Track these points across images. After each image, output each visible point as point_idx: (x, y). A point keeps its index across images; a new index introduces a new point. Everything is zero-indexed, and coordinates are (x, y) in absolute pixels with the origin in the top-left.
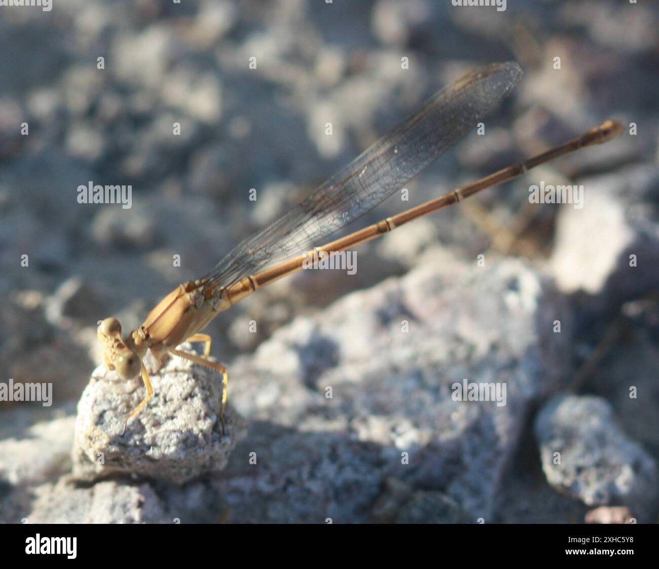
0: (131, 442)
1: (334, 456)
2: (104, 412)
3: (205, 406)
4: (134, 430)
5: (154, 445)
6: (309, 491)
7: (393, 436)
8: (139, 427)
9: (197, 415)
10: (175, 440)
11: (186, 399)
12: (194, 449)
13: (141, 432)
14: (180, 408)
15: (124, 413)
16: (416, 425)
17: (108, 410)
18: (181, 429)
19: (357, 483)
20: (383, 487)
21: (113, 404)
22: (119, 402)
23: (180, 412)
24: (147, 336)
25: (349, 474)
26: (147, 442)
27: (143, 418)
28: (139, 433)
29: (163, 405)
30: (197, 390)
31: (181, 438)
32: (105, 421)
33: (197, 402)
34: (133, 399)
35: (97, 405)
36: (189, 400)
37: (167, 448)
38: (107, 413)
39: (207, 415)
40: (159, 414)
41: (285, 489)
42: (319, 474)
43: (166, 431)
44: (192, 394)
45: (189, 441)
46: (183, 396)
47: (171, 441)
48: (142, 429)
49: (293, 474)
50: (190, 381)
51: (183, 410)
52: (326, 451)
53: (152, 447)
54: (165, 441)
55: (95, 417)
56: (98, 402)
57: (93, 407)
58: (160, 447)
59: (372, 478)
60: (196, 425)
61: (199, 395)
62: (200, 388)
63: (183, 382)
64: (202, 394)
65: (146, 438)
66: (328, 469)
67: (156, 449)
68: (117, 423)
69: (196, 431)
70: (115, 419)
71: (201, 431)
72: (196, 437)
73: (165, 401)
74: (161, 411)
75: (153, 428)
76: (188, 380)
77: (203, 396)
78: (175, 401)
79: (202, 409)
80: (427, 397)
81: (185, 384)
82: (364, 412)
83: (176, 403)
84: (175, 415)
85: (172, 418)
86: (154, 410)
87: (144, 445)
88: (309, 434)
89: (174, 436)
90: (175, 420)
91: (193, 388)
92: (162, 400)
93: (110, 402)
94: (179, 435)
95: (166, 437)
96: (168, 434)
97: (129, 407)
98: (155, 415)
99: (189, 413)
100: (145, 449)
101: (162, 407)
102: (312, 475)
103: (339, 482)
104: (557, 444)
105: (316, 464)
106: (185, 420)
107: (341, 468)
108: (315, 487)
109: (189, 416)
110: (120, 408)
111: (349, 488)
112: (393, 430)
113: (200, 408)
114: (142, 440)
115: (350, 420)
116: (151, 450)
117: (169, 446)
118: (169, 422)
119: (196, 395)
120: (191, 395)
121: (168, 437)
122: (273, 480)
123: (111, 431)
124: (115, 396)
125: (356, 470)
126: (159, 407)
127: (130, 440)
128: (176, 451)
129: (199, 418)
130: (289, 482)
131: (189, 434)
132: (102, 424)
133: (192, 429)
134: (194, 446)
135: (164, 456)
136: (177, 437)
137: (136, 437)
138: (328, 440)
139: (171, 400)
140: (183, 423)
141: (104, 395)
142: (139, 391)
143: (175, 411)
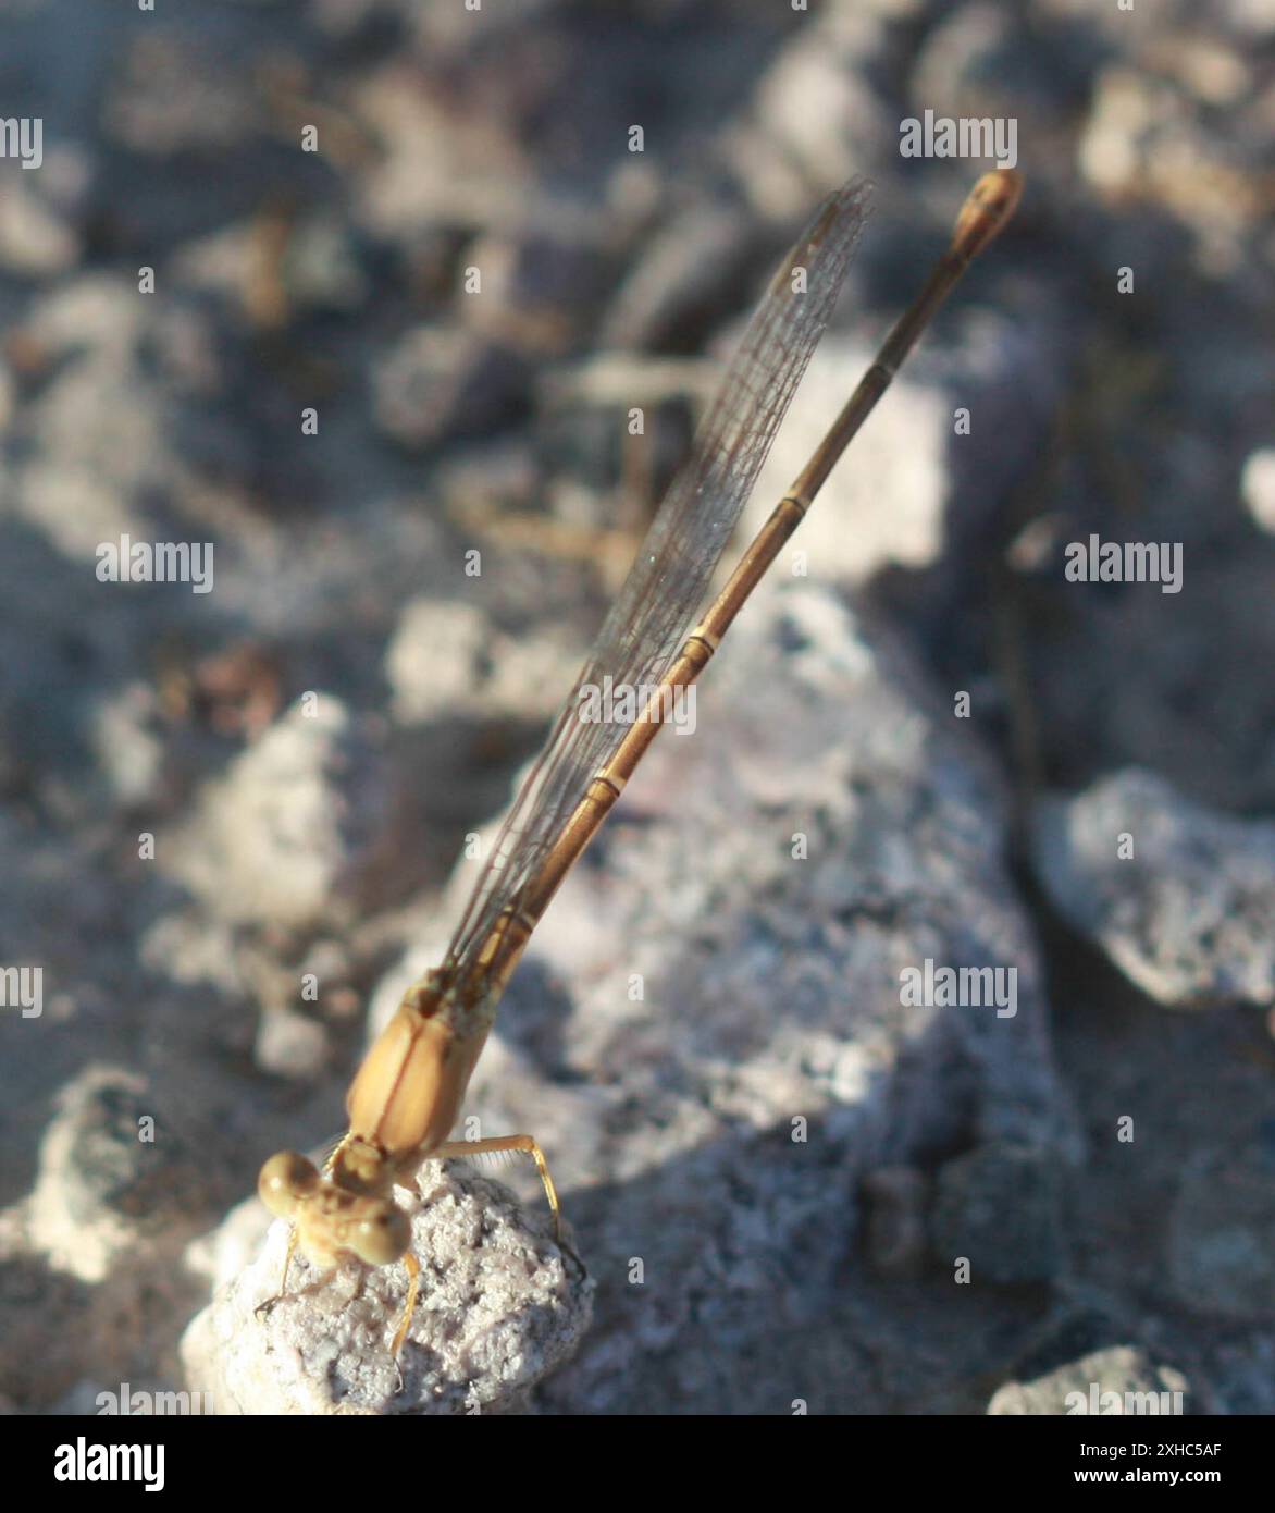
0: (425, 1396)
1: (742, 1194)
2: (333, 1364)
3: (526, 1238)
4: (416, 1369)
5: (473, 1374)
6: (740, 1294)
7: (821, 1083)
8: (420, 1357)
9: (522, 1264)
10: (513, 1342)
11: (478, 1244)
12: (554, 1336)
13: (432, 1364)
14: (479, 1268)
15: (372, 1345)
16: (843, 1036)
17: (338, 1357)
18: (509, 1310)
19: (813, 1222)
20: (865, 1199)
21: (340, 1338)
22: (348, 1328)
23: (482, 1276)
24: (383, 1151)
25: (791, 1213)
26: (454, 1377)
27: (417, 1333)
28: (429, 1369)
29: (439, 1283)
30: (490, 1213)
31: (523, 1331)
32: (349, 1382)
33: (504, 1237)
34: (370, 1307)
35: (310, 1360)
36: (486, 1242)
37: (506, 1367)
38: (340, 1363)
39: (542, 1254)
40: (444, 1304)
41: (694, 1316)
42: (739, 1247)
43: (484, 1333)
44: (486, 1226)
45: (539, 1327)
46: (470, 1242)
47: (504, 1347)
48: (429, 1358)
49: (694, 1276)
50: (464, 1203)
51: (487, 1269)
52: (720, 1191)
53: (471, 1383)
54: (493, 1354)
55: (323, 1386)
56: (307, 1353)
57: (304, 1369)
58: (488, 1372)
59: (834, 1196)
60: (535, 1285)
61: (501, 1220)
62: (491, 1205)
63: (452, 1213)
64: (504, 1215)
65: (448, 1371)
66: (751, 1226)
67: (481, 1382)
68: (374, 1373)
69: (541, 1298)
70: (365, 1369)
71: (552, 1291)
72: (548, 1308)
73: (439, 1272)
74: (442, 1297)
75: (450, 1342)
76: (457, 1203)
77: (509, 1218)
78: (459, 1258)
79: (525, 1246)
80: (814, 965)
81: (459, 1216)
82: (717, 1069)
83: (463, 1262)
84: (478, 1287)
85: (475, 1299)
86: (429, 1304)
87: (453, 1386)
88: (653, 1176)
89: (506, 1333)
90: (483, 1299)
91: (480, 1212)
92: (431, 1273)
93: (331, 1338)
94: (516, 1326)
95: (489, 1345)
96: (491, 1335)
97: (375, 1327)
98: (436, 1312)
99: (505, 1269)
100: (457, 1394)
101: (440, 1290)
102: (728, 1257)
103: (781, 1240)
104: (1125, 912)
105: (722, 1230)
106: (505, 1289)
107: (770, 1206)
108: (747, 1276)
109: (508, 1274)
110: (358, 1337)
111: (802, 1242)
112: (806, 1070)
113: (519, 1246)
114: (442, 1380)
115: (705, 1100)
116: (473, 1389)
117: (506, 1360)
118: (475, 1311)
119: (496, 1224)
120: (485, 1231)
121: (495, 1343)
122: (664, 1314)
123: (373, 1396)
124: (332, 1319)
125: (797, 1197)
126: (433, 1291)
127: (420, 1395)
128: (525, 1362)
129: (531, 1270)
130: (696, 1296)
131: (530, 1312)
132: (345, 1393)
133: (531, 1299)
134: (552, 1330)
135: (504, 1385)
136: (515, 1332)
137: (429, 1380)
138: (705, 1168)
139: (450, 1262)
140: (505, 1295)
141: (309, 1330)
142: (371, 1280)
143: (473, 1283)
